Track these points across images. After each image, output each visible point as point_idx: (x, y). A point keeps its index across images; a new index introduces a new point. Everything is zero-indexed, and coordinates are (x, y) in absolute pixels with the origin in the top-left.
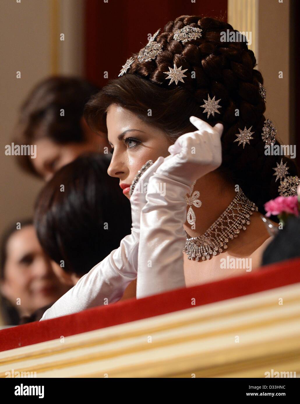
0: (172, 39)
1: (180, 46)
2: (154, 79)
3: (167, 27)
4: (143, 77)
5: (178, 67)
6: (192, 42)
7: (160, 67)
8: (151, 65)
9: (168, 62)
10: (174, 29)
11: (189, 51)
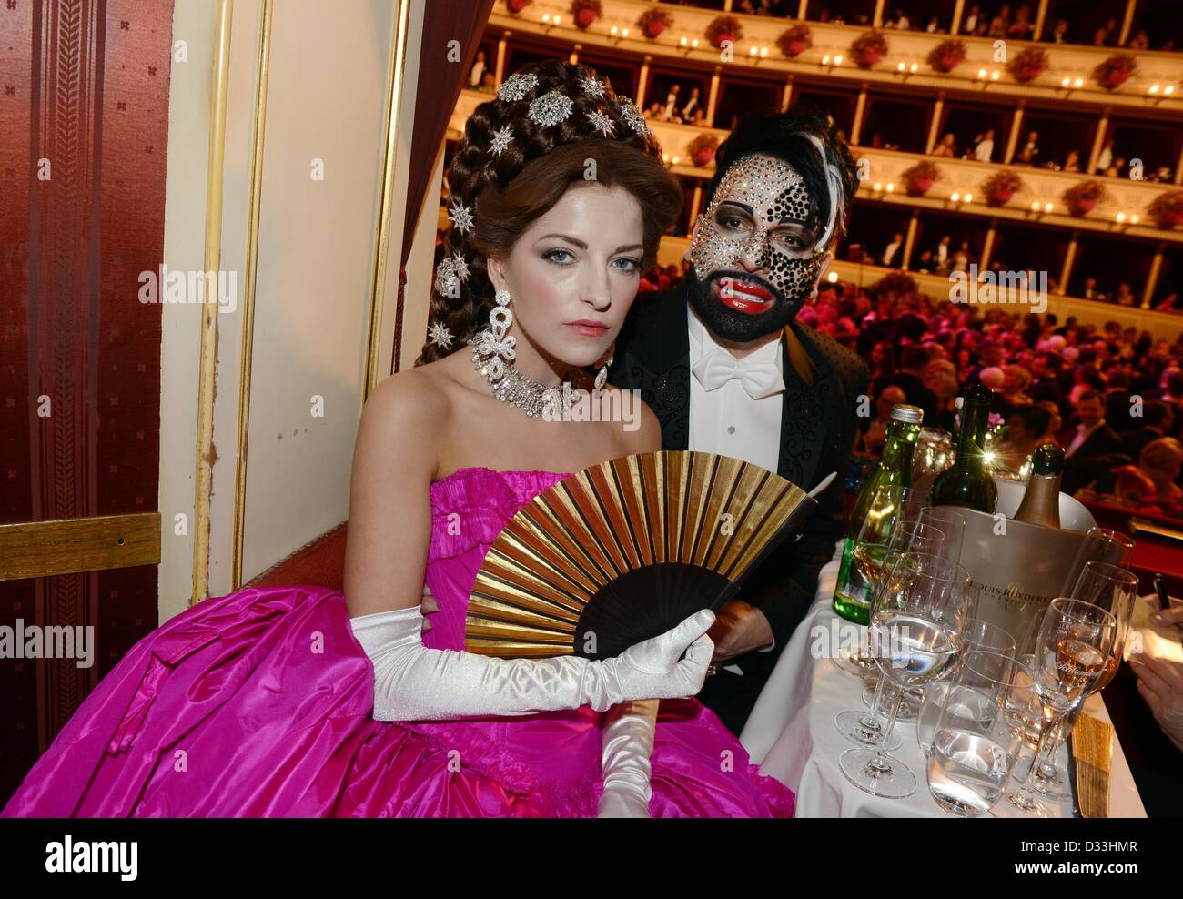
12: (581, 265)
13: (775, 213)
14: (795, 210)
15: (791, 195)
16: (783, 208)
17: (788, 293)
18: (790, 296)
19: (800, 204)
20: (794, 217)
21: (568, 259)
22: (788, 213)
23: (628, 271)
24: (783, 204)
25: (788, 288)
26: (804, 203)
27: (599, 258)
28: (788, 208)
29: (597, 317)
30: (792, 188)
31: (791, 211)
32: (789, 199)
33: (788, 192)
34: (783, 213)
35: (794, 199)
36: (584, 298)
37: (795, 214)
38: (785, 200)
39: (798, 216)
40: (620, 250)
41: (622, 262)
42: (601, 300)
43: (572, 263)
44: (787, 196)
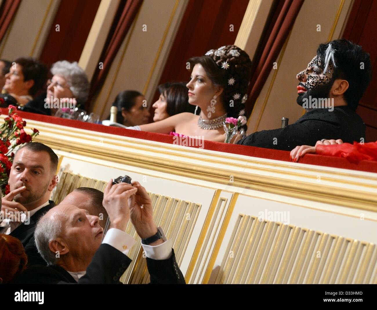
0: (229, 52)
1: (231, 56)
2: (217, 63)
3: (228, 46)
4: (214, 60)
5: (227, 63)
6: (235, 57)
7: (221, 60)
8: (218, 58)
9: (224, 60)
10: (230, 49)
11: (233, 60)
13: (311, 65)
18: (309, 87)
24: (313, 62)
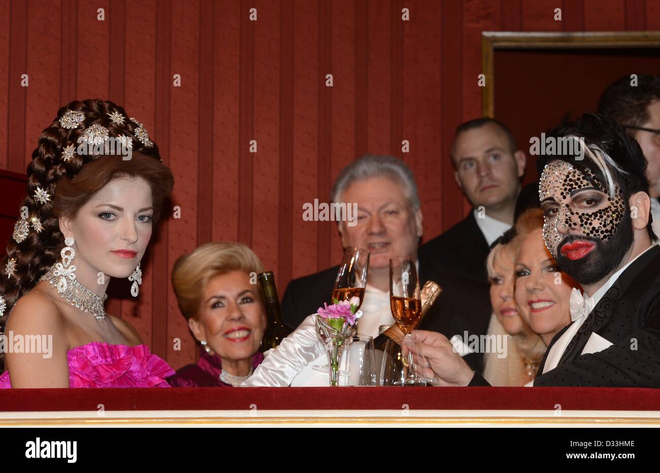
12: (120, 219)
13: (565, 192)
14: (576, 184)
15: (571, 177)
16: (569, 187)
17: (599, 235)
18: (602, 236)
19: (579, 179)
20: (577, 189)
21: (112, 217)
22: (573, 188)
23: (146, 222)
24: (568, 185)
25: (597, 231)
26: (581, 177)
27: (129, 215)
28: (571, 185)
29: (130, 248)
30: (569, 173)
31: (574, 186)
32: (571, 180)
33: (568, 176)
34: (570, 190)
35: (573, 179)
36: (123, 238)
37: (577, 187)
38: (568, 182)
39: (580, 187)
40: (141, 211)
41: (142, 218)
42: (133, 238)
43: (115, 219)
44: (568, 179)
